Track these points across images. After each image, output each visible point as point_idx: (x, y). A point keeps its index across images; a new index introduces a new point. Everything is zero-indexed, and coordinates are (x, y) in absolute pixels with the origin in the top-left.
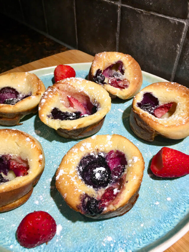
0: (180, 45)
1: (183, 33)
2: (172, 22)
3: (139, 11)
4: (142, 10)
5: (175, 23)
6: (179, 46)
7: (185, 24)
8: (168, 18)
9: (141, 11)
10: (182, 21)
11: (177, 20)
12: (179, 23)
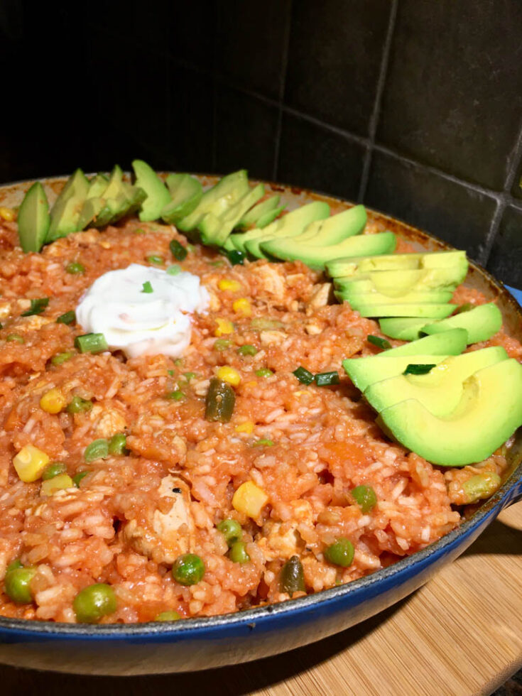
0: (484, 246)
1: (493, 222)
2: (471, 194)
3: (409, 163)
4: (414, 163)
5: (478, 197)
6: (481, 249)
7: (499, 202)
8: (465, 184)
9: (412, 165)
10: (492, 195)
11: (484, 192)
12: (486, 198)
